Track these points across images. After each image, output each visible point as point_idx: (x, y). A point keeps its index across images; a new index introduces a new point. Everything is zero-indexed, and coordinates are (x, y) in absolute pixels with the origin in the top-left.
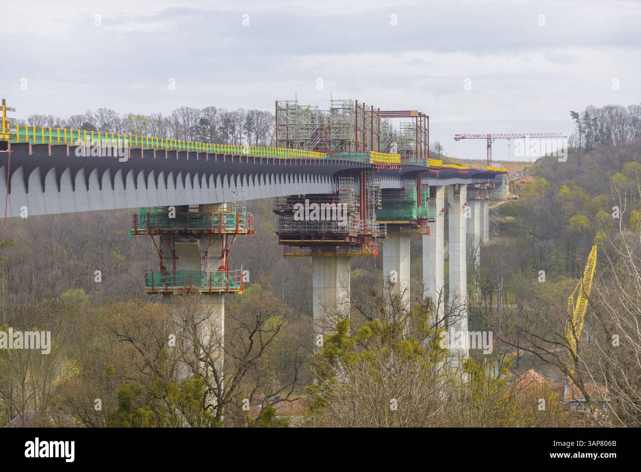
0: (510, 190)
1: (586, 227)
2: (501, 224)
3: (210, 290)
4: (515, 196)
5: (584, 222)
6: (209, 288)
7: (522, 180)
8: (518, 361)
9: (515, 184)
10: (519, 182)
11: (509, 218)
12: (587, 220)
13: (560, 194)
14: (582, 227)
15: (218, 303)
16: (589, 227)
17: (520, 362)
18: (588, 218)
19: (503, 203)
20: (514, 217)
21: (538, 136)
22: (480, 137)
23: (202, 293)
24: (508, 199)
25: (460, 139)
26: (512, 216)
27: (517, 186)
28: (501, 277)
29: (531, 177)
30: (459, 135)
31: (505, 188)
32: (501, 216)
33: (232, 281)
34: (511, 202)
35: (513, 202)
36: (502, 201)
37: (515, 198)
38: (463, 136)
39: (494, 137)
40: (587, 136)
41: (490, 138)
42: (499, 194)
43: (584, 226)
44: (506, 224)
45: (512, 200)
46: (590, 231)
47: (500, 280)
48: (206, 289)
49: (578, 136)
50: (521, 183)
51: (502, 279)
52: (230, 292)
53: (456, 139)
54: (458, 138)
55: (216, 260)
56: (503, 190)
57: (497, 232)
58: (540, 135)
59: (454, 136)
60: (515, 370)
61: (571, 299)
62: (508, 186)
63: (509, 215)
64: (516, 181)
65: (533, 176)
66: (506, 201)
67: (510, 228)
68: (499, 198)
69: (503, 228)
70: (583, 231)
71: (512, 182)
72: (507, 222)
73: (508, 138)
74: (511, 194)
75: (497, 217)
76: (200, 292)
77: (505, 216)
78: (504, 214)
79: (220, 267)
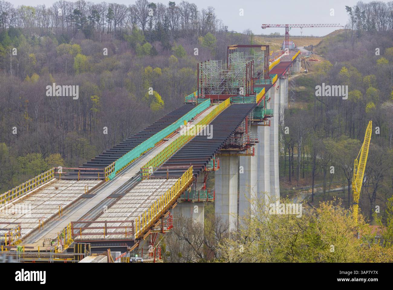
0: (302, 66)
1: (360, 99)
2: (296, 92)
3: (198, 200)
4: (306, 71)
5: (358, 95)
6: (198, 199)
7: (311, 58)
8: (313, 197)
9: (305, 62)
10: (308, 59)
11: (302, 88)
12: (360, 94)
13: (341, 73)
14: (357, 99)
15: (201, 207)
16: (362, 99)
17: (314, 198)
18: (362, 92)
19: (297, 75)
20: (305, 87)
21: (323, 26)
22: (280, 26)
23: (195, 202)
24: (301, 72)
25: (266, 28)
26: (304, 86)
27: (307, 62)
28: (300, 136)
29: (317, 55)
30: (265, 25)
31: (298, 64)
32: (296, 86)
33: (210, 195)
34: (303, 75)
35: (305, 76)
36: (296, 74)
37: (306, 72)
38: (267, 25)
39: (291, 26)
40: (358, 26)
41: (288, 27)
42: (294, 69)
43: (359, 98)
44: (300, 92)
45: (304, 74)
46: (363, 102)
47: (300, 138)
48: (196, 200)
49: (351, 25)
50: (310, 60)
51: (301, 138)
52: (209, 201)
53: (263, 28)
54: (264, 27)
55: (200, 184)
56: (297, 66)
57: (293, 98)
58: (324, 25)
59: (261, 26)
60: (310, 204)
61: (356, 161)
62: (300, 63)
63: (302, 86)
64: (306, 58)
65: (318, 55)
66: (299, 74)
67: (303, 95)
68: (294, 71)
69: (298, 95)
70: (357, 101)
71: (303, 60)
72: (300, 90)
73: (301, 27)
74: (303, 69)
75: (293, 86)
76: (193, 202)
77: (299, 86)
78: (298, 84)
79: (203, 188)
